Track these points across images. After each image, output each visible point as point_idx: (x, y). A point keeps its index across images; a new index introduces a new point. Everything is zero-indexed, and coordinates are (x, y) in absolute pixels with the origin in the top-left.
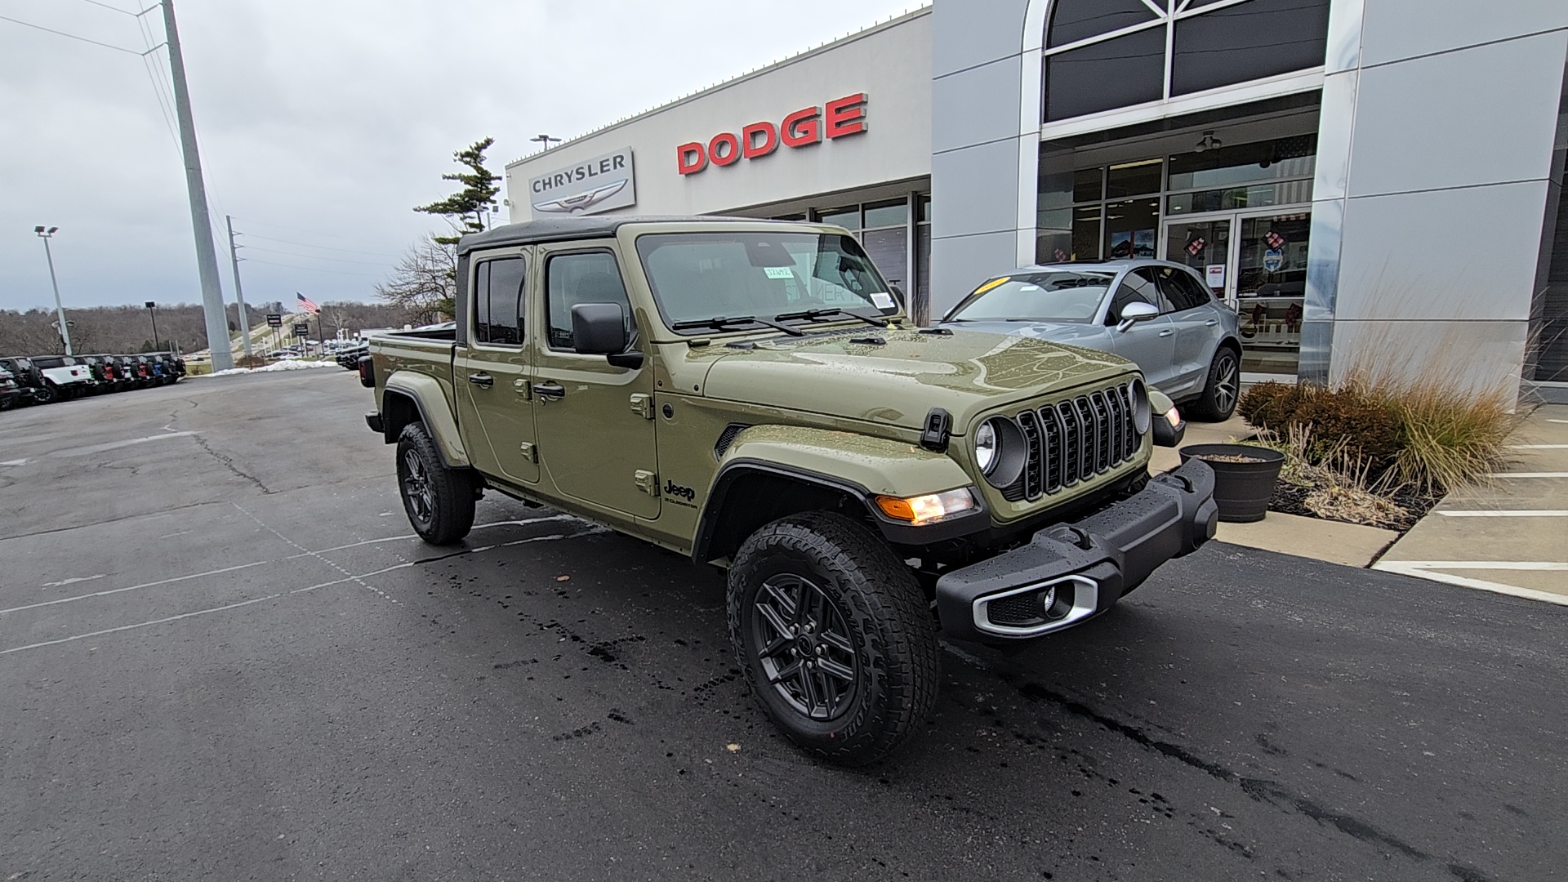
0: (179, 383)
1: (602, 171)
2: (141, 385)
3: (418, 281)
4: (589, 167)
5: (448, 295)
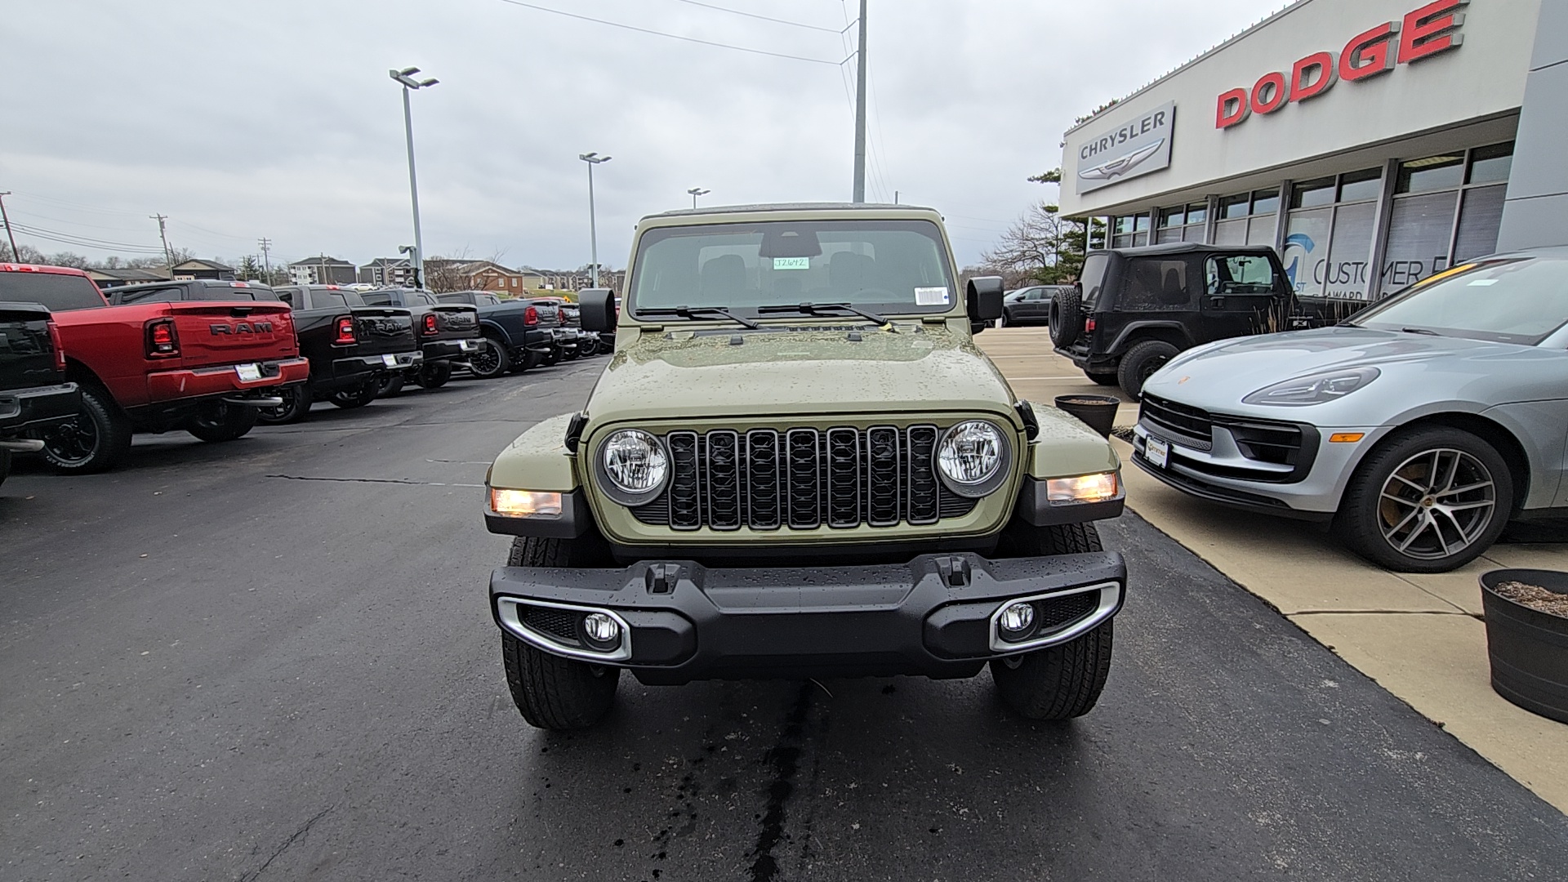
1: (1143, 132)
3: (1022, 249)
4: (1132, 127)
5: (1046, 263)
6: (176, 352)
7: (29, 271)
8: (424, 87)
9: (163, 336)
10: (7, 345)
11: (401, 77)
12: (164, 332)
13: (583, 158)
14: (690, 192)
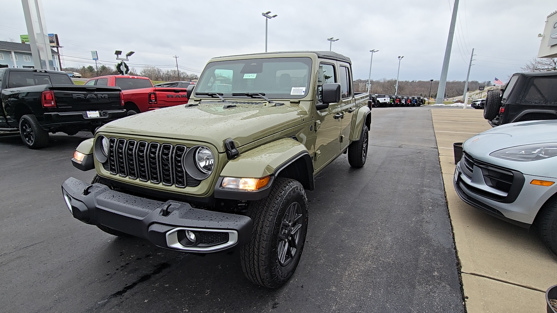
0: (421, 106)
2: (407, 105)
6: (156, 102)
7: (134, 78)
8: (273, 18)
9: (153, 97)
10: (108, 98)
11: (265, 15)
12: (153, 96)
13: (329, 40)
14: (371, 51)
